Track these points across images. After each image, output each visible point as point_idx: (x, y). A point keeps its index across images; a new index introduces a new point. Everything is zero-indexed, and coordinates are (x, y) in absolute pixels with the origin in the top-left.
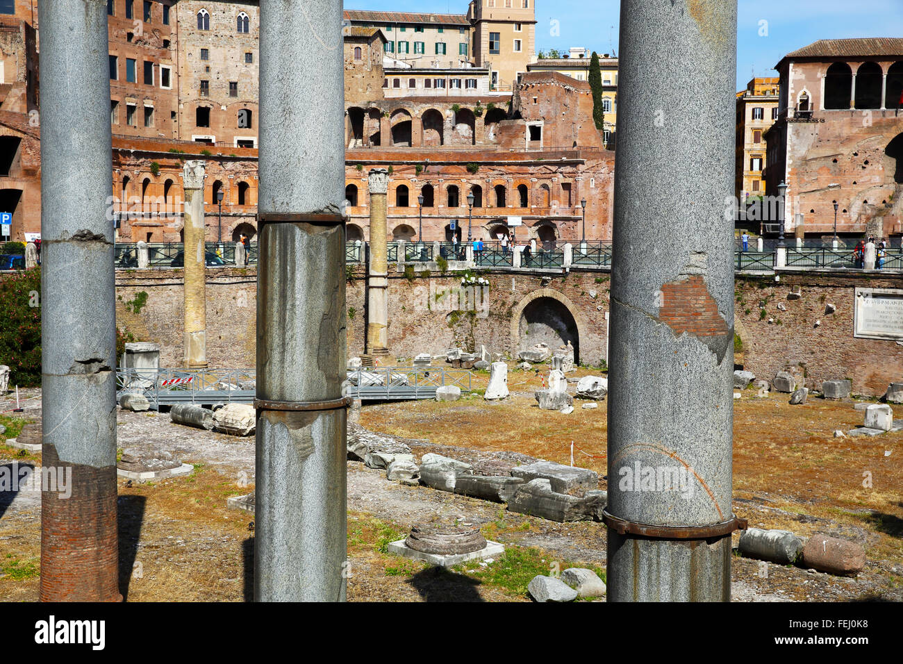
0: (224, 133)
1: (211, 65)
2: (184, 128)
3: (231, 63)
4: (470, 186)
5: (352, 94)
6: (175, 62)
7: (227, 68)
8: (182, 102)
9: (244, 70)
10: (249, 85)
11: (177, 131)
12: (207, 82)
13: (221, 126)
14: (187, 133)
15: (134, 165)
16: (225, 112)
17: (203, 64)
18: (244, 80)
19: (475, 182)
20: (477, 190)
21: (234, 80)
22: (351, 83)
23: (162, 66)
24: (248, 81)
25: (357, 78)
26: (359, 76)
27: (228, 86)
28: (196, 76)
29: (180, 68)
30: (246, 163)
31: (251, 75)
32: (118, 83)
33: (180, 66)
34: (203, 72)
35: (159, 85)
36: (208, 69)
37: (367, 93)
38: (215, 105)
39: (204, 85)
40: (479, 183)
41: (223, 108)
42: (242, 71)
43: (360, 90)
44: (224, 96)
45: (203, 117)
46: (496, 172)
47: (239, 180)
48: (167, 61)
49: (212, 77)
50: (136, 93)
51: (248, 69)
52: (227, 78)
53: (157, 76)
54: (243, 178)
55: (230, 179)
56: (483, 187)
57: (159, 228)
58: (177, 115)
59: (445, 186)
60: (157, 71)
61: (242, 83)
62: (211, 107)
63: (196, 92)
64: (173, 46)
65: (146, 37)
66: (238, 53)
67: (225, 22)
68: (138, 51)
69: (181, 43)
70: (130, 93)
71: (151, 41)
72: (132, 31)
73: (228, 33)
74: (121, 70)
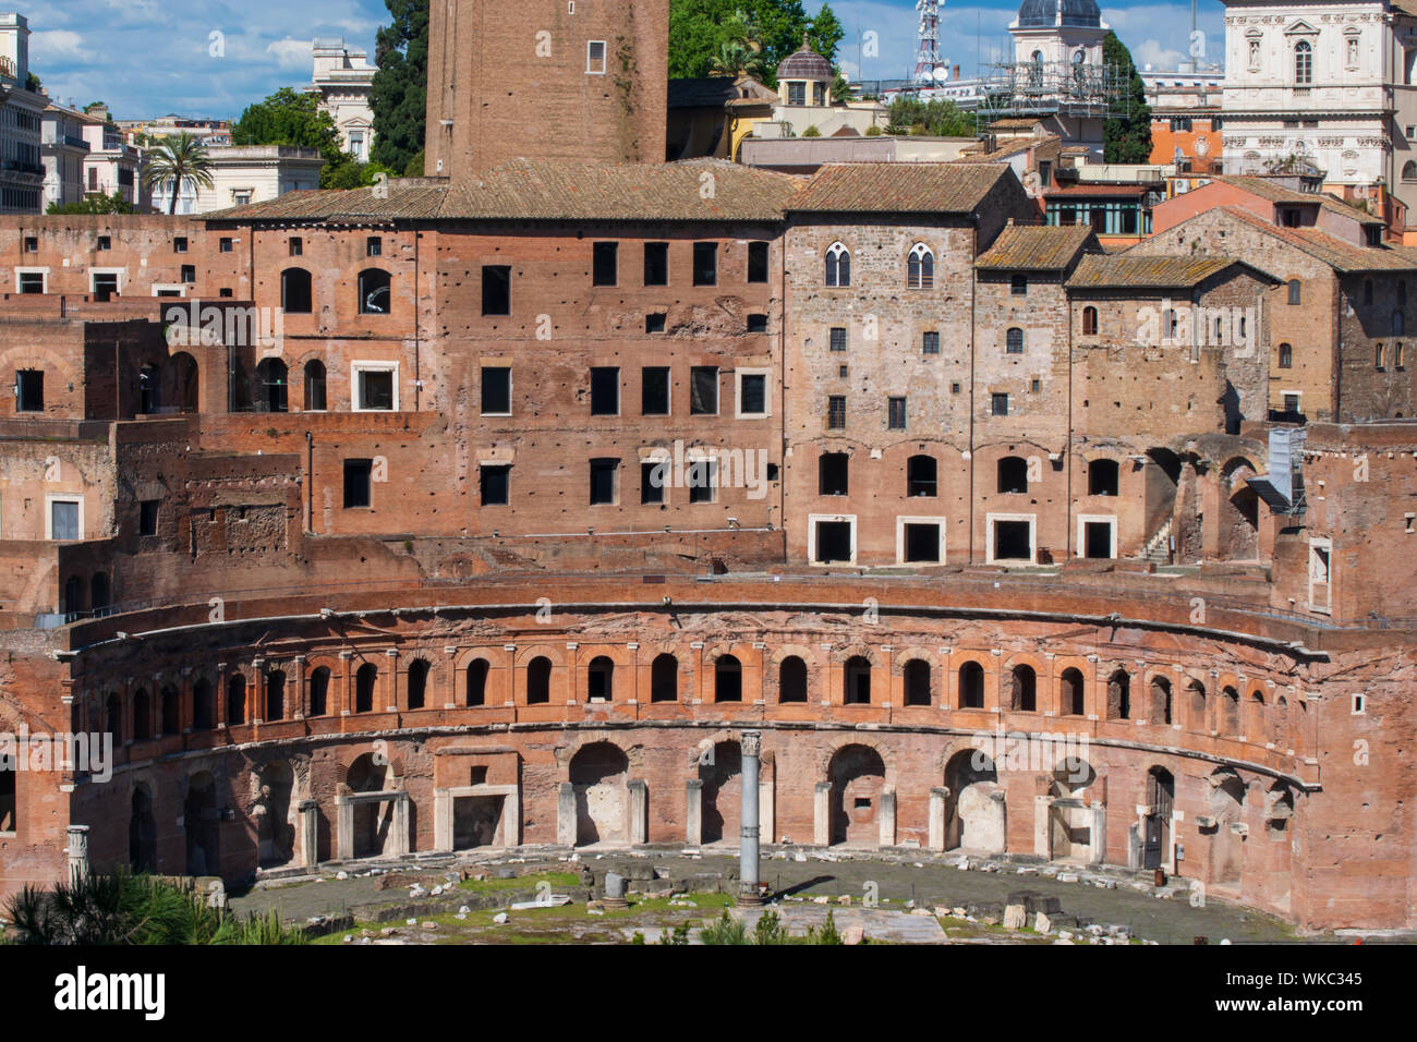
0: (877, 507)
1: (851, 362)
2: (791, 500)
3: (891, 356)
4: (1187, 681)
5: (1155, 418)
6: (777, 357)
7: (883, 368)
8: (791, 443)
9: (919, 369)
10: (930, 403)
11: (779, 505)
12: (842, 399)
13: (870, 493)
14: (801, 510)
15: (444, 636)
16: (880, 462)
17: (832, 361)
18: (919, 392)
19: (1195, 673)
21: (900, 393)
22: (1154, 393)
23: (740, 372)
24: (930, 393)
25: (1166, 381)
26: (1172, 376)
27: (885, 405)
28: (819, 386)
29: (786, 373)
30: (735, 615)
31: (936, 381)
32: (620, 422)
33: (787, 367)
34: (834, 378)
35: (732, 412)
36: (843, 371)
37: (1190, 414)
38: (859, 447)
39: (837, 405)
40: (1201, 676)
41: (876, 453)
42: (916, 373)
43: (1175, 408)
44: (877, 428)
45: (834, 475)
46: (1225, 657)
47: (716, 652)
48: (756, 360)
49: (853, 389)
50: (666, 436)
51: (930, 368)
52: (884, 389)
53: (732, 393)
54: (723, 648)
55: (695, 651)
56: (1208, 685)
57: (505, 756)
58: (780, 470)
59: (1149, 677)
60: (726, 384)
61: (916, 398)
62: (849, 452)
63: (819, 420)
64: (774, 326)
65: (699, 316)
66: (908, 332)
67: (882, 267)
68: (677, 348)
69: (791, 317)
70: (651, 437)
71: (713, 323)
72: (661, 310)
73: (887, 292)
74: (629, 393)
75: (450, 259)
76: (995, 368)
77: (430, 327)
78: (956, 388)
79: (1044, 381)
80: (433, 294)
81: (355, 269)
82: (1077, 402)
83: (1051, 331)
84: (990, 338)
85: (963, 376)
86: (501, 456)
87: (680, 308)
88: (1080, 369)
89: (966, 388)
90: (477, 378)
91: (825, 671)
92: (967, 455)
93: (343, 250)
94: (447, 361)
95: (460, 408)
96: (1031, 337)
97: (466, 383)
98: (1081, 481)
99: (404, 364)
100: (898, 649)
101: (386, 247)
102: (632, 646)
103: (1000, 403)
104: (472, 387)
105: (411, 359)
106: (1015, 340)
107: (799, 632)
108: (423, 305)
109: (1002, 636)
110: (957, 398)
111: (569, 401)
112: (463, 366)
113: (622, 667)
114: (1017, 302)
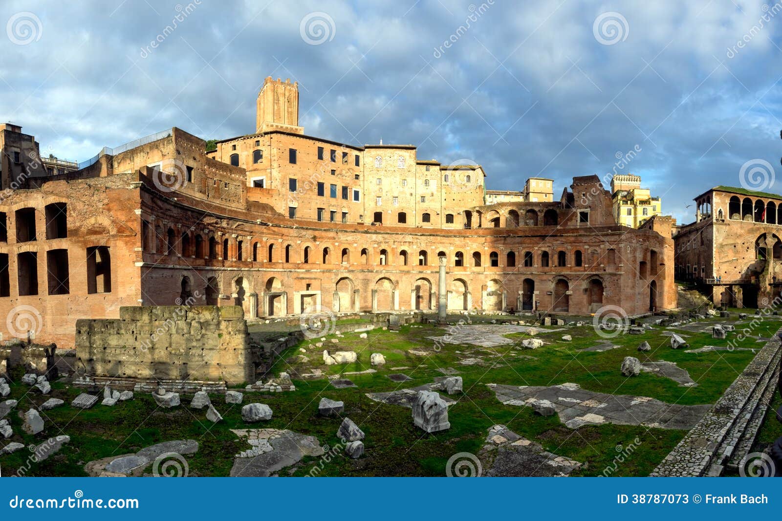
1: (383, 187)
3: (394, 186)
4: (540, 252)
5: (465, 203)
6: (362, 186)
7: (392, 189)
8: (366, 209)
9: (401, 189)
10: (404, 198)
12: (380, 197)
13: (388, 222)
16: (391, 214)
17: (378, 187)
18: (401, 195)
19: (543, 249)
20: (545, 255)
21: (396, 195)
23: (354, 189)
24: (404, 196)
25: (467, 194)
26: (469, 192)
27: (392, 199)
28: (373, 194)
29: (365, 191)
31: (406, 192)
32: (325, 198)
33: (365, 189)
34: (378, 192)
35: (352, 200)
36: (381, 189)
38: (385, 210)
40: (547, 249)
41: (390, 212)
42: (401, 191)
43: (470, 200)
44: (390, 205)
45: (378, 217)
46: (559, 242)
47: (381, 248)
48: (357, 187)
49: (383, 195)
50: (337, 204)
51: (404, 189)
52: (392, 194)
53: (351, 195)
54: (383, 247)
55: (374, 248)
56: (550, 252)
57: (317, 280)
58: (362, 216)
59: (523, 252)
60: (350, 192)
61: (401, 197)
62: (382, 212)
63: (374, 203)
64: (361, 178)
65: (344, 172)
66: (398, 179)
67: (391, 163)
68: (338, 180)
69: (366, 176)
70: (333, 204)
71: (347, 175)
72: (334, 169)
73: (393, 169)
74: (327, 191)
75: (281, 145)
76: (422, 190)
77: (275, 165)
78: (411, 194)
79: (434, 195)
80: (276, 155)
81: (252, 150)
82: (443, 200)
83: (436, 181)
84: (420, 182)
85: (413, 191)
86: (294, 205)
87: (339, 169)
88: (444, 191)
89: (414, 195)
90: (288, 181)
91: (414, 254)
92: (414, 212)
93: (248, 146)
94: (280, 175)
95: (284, 189)
96: (431, 182)
97: (285, 182)
98: (444, 219)
99: (267, 176)
100: (436, 248)
101: (261, 143)
102: (355, 245)
103: (423, 199)
104: (287, 184)
105: (269, 175)
106: (426, 182)
107: (406, 242)
108: (273, 159)
109: (470, 243)
110: (412, 197)
111: (312, 191)
112: (285, 177)
113: (352, 252)
114: (427, 173)
